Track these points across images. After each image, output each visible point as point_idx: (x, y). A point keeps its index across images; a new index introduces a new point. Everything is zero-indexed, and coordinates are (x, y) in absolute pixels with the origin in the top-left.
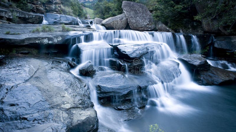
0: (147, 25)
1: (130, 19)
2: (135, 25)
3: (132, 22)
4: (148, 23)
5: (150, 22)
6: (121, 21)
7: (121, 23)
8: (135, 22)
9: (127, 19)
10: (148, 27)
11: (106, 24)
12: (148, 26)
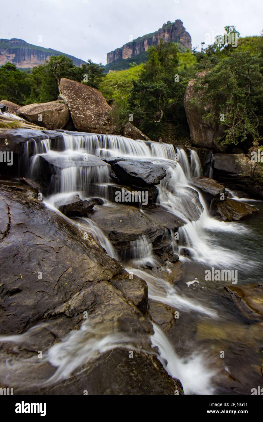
0: (104, 125)
1: (75, 111)
2: (83, 123)
3: (79, 117)
4: (105, 123)
5: (108, 122)
6: (59, 113)
7: (59, 116)
8: (84, 118)
9: (69, 111)
10: (105, 129)
11: (29, 116)
12: (105, 127)
